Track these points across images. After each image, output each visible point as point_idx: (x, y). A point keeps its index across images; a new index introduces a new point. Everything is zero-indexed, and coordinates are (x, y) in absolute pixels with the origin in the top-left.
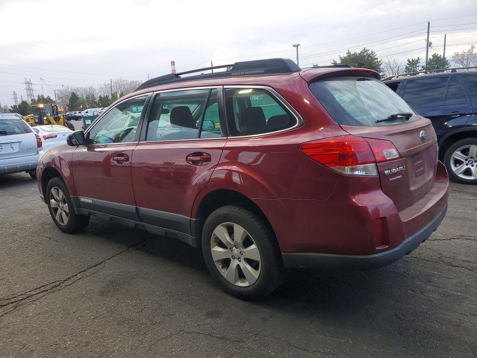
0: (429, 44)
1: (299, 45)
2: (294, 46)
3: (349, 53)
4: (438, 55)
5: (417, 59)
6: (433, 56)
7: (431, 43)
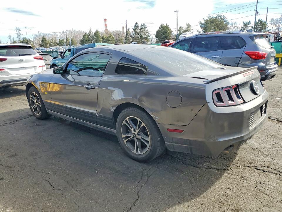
3: (209, 17)
4: (261, 20)
7: (258, 12)
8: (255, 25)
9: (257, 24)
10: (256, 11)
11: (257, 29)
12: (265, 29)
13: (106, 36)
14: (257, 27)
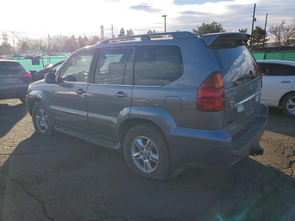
0: (254, 20)
1: (166, 16)
2: (163, 16)
3: (203, 24)
4: (259, 27)
5: (245, 29)
6: (256, 28)
7: (255, 19)
8: (252, 33)
9: (255, 31)
10: (254, 17)
11: (254, 38)
12: (264, 37)
13: (93, 43)
14: (254, 35)
